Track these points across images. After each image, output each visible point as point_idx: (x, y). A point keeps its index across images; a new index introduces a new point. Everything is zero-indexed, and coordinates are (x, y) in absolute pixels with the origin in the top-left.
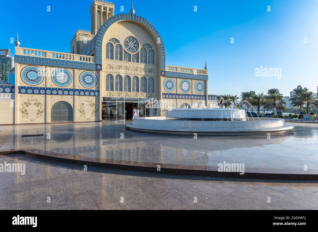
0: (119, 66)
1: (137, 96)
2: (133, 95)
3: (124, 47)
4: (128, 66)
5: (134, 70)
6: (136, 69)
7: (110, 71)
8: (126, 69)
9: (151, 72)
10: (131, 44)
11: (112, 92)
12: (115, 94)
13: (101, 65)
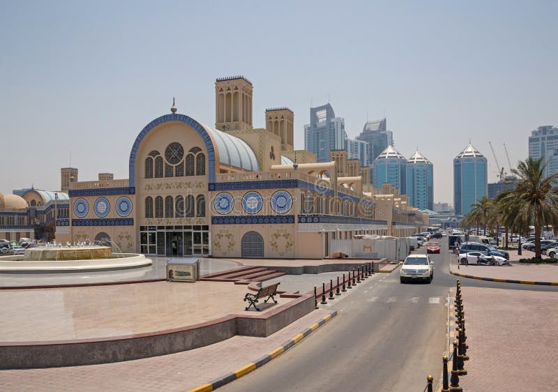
0: (158, 185)
1: (181, 223)
2: (176, 221)
3: (164, 159)
4: (169, 183)
5: (177, 187)
6: (179, 186)
7: (149, 193)
8: (167, 188)
9: (200, 187)
10: (175, 153)
11: (151, 219)
12: (155, 222)
13: (134, 188)
